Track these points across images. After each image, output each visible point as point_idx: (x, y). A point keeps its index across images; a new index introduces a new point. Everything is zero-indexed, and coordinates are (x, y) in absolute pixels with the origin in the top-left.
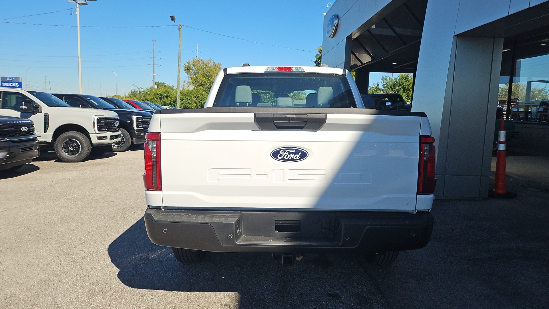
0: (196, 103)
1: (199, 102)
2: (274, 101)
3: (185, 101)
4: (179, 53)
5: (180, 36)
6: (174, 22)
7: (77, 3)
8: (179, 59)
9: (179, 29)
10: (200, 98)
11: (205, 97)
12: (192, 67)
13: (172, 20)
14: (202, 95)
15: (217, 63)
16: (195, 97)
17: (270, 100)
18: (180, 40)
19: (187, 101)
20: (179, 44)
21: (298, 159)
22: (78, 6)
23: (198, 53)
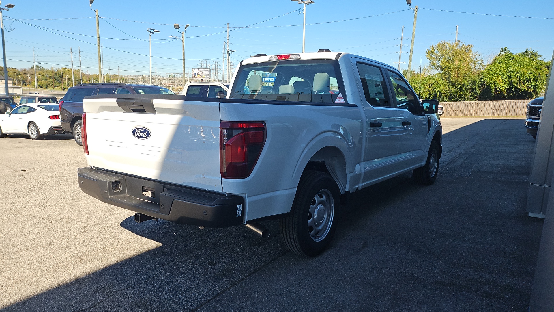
0: (429, 91)
1: (432, 90)
2: (531, 87)
3: (416, 89)
4: (413, 38)
5: (415, 20)
6: (410, 5)
7: (305, 3)
8: (412, 45)
9: (415, 13)
10: (434, 86)
11: (440, 85)
12: (436, 52)
13: (408, 4)
14: (437, 82)
15: (467, 45)
16: (429, 85)
17: (525, 86)
18: (414, 24)
19: (419, 89)
20: (413, 29)
21: (145, 137)
22: (305, 6)
23: (457, 35)
